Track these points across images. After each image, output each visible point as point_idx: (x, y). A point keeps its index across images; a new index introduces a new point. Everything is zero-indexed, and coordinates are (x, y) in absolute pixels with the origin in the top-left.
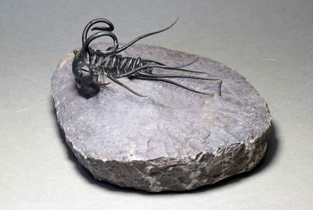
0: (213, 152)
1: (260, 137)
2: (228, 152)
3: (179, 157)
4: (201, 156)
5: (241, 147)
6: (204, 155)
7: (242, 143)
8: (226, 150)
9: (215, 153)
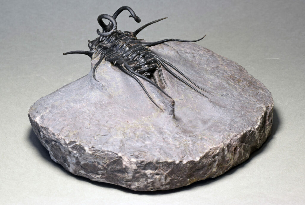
0: (86, 147)
1: (146, 161)
2: (101, 155)
3: (58, 135)
4: (74, 144)
5: (117, 158)
6: (76, 145)
7: (120, 155)
8: (99, 152)
9: (86, 148)
